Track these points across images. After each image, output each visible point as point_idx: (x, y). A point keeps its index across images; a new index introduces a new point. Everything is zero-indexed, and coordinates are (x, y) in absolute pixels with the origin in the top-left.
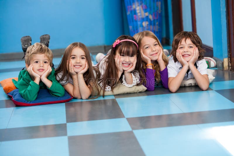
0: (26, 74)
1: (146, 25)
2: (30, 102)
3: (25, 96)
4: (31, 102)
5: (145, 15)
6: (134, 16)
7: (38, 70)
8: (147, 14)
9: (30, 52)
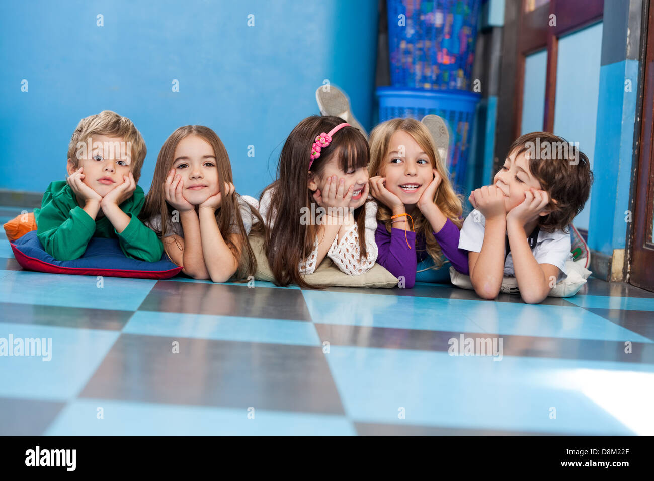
0: (65, 190)
2: (63, 262)
3: (51, 244)
4: (64, 264)
7: (98, 180)
9: (84, 129)
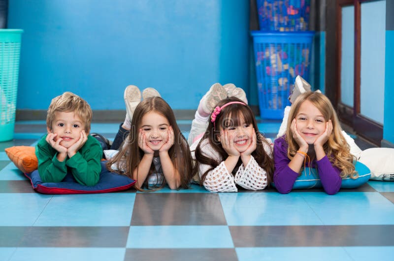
1: (284, 83)
5: (283, 67)
6: (267, 68)
8: (286, 67)
